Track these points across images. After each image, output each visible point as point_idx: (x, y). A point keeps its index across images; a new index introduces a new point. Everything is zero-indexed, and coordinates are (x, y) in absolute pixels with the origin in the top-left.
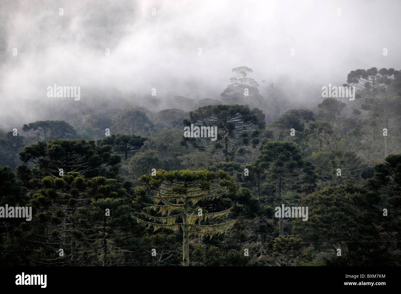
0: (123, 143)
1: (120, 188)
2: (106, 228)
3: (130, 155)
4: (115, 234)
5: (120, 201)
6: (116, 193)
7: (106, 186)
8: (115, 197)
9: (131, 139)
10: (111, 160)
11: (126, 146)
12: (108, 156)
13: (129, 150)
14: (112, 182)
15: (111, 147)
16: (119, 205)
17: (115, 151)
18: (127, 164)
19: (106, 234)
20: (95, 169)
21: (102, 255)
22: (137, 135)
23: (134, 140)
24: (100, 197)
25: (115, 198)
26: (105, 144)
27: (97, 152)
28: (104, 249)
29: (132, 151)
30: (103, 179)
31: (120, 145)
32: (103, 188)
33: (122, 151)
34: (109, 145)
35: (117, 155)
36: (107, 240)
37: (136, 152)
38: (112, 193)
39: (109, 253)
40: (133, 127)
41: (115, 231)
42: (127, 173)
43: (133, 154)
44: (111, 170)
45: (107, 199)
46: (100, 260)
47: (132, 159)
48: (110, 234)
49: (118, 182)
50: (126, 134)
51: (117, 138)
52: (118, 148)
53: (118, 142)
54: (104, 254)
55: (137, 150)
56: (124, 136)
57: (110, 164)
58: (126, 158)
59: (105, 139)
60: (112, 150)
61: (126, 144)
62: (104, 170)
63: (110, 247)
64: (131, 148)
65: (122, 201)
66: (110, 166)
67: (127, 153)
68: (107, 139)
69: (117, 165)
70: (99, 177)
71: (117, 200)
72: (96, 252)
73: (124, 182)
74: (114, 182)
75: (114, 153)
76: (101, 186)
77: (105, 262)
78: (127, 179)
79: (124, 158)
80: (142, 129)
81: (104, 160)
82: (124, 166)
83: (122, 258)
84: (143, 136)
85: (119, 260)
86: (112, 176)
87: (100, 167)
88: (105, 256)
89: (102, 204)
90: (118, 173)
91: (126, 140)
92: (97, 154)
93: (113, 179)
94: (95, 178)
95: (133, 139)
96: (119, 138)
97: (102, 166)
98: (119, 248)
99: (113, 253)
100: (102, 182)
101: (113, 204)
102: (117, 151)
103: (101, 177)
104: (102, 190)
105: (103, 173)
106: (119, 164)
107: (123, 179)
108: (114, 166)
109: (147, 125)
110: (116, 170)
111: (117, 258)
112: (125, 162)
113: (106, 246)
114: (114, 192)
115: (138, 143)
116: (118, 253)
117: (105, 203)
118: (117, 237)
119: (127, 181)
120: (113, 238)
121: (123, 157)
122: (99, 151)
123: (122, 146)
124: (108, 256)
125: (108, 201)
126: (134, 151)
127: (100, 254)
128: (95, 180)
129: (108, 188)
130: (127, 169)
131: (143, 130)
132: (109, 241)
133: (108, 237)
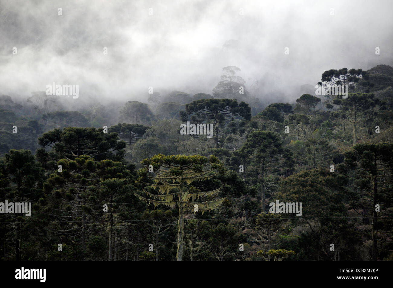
0: (128, 131)
1: (124, 170)
2: (112, 204)
3: (134, 142)
4: (120, 209)
5: (124, 181)
6: (121, 174)
7: (113, 168)
8: (120, 177)
9: (135, 127)
10: (117, 145)
11: (131, 134)
12: (115, 142)
13: (133, 137)
14: (118, 164)
15: (117, 134)
16: (124, 184)
17: (121, 138)
18: (131, 149)
19: (112, 209)
20: (104, 153)
21: (108, 227)
22: (140, 124)
23: (137, 129)
24: (108, 177)
25: (120, 179)
26: (112, 132)
27: (105, 139)
28: (110, 222)
29: (136, 138)
30: (110, 162)
31: (125, 132)
32: (110, 170)
33: (127, 137)
34: (115, 133)
35: (123, 141)
36: (113, 214)
37: (139, 139)
38: (118, 173)
39: (115, 225)
40: (137, 117)
41: (120, 207)
42: (131, 157)
43: (137, 140)
44: (117, 154)
45: (114, 179)
46: (107, 231)
47: (135, 145)
48: (116, 210)
49: (123, 164)
50: (130, 124)
51: (123, 126)
52: (123, 135)
53: (124, 130)
54: (110, 226)
55: (140, 137)
56: (129, 125)
57: (117, 149)
58: (130, 144)
59: (112, 127)
60: (118, 137)
61: (130, 132)
62: (111, 154)
63: (116, 220)
64: (135, 135)
65: (126, 180)
66: (117, 151)
67: (131, 140)
68: (114, 127)
69: (122, 150)
70: (106, 160)
71: (122, 180)
72: (104, 224)
73: (128, 164)
74: (120, 164)
75: (120, 139)
76: (109, 168)
77: (111, 233)
78: (131, 162)
79: (129, 144)
80: (144, 119)
81: (111, 146)
82: (128, 151)
83: (126, 230)
84: (145, 125)
85: (123, 231)
86: (119, 160)
87: (108, 152)
88: (111, 228)
89: (109, 183)
90: (123, 157)
91: (130, 128)
92: (105, 140)
93: (119, 162)
94: (103, 161)
95: (137, 127)
96: (125, 127)
97: (109, 151)
98: (123, 221)
99: (118, 226)
100: (109, 164)
101: (119, 184)
102: (123, 137)
103: (109, 160)
104: (109, 172)
105: (110, 156)
106: (125, 149)
107: (128, 162)
108: (120, 151)
109: (149, 116)
110: (122, 154)
111: (121, 230)
112: (130, 147)
113: (113, 220)
114: (119, 173)
115: (141, 131)
116: (122, 226)
117: (111, 182)
118: (122, 212)
119: (131, 163)
120: (118, 212)
121: (127, 143)
122: (106, 138)
123: (127, 133)
124: (114, 228)
125: (115, 180)
126: (137, 138)
127: (107, 227)
128: (103, 163)
129: (115, 169)
130: (131, 154)
131: (146, 120)
132: (115, 215)
133: (114, 212)
